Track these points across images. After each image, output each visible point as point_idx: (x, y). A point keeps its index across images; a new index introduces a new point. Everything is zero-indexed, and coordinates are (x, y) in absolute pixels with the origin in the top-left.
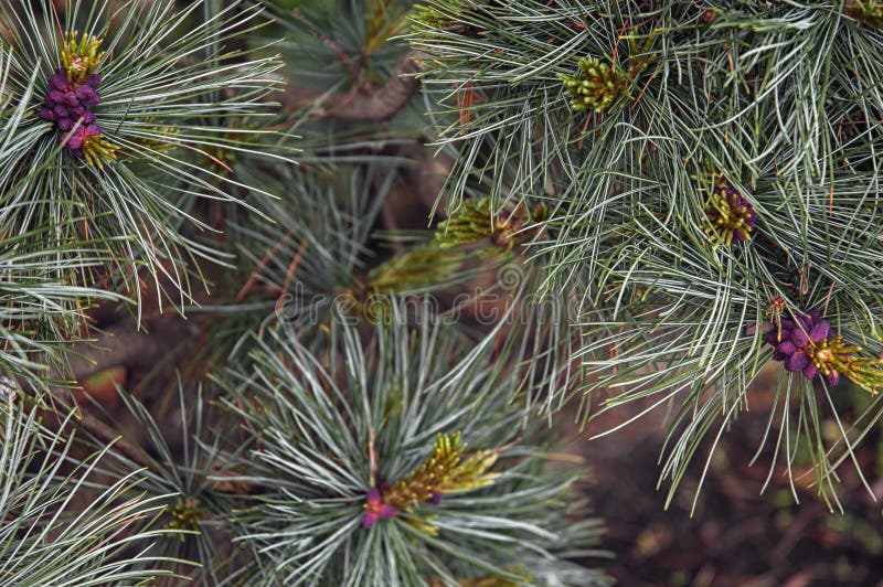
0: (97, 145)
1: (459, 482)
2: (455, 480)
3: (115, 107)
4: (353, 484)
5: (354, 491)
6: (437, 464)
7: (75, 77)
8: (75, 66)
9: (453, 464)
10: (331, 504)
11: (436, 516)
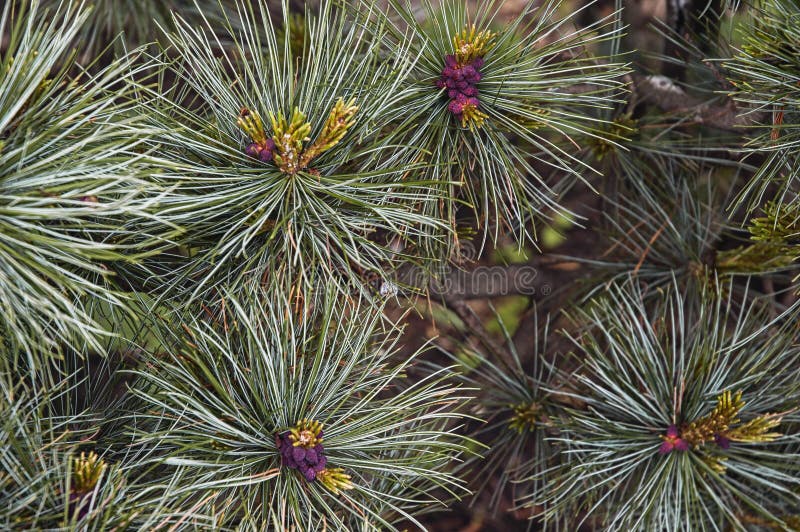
0: (471, 113)
1: (747, 435)
2: (743, 432)
3: (495, 86)
4: (660, 418)
5: (659, 424)
6: (718, 414)
7: (461, 57)
8: (464, 50)
9: (733, 416)
10: (636, 429)
11: (726, 459)
